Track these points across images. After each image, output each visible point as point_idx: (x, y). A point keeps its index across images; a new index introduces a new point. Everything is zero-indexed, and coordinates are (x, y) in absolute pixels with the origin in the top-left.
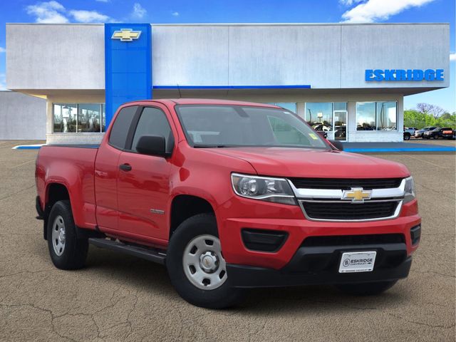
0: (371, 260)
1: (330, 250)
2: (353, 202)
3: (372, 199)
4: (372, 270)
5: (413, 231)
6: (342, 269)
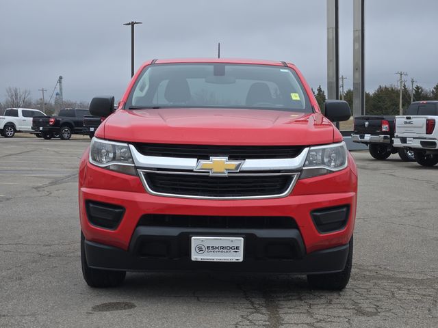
0: (237, 248)
1: (174, 231)
2: (211, 174)
3: (241, 172)
4: (241, 260)
5: (318, 214)
6: (196, 256)
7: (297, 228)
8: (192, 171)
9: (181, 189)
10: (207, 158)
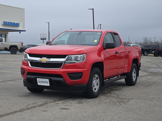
0: (48, 82)
2: (42, 62)
3: (49, 62)
4: (49, 85)
5: (70, 74)
6: (39, 84)
7: (63, 78)
8: (38, 61)
9: (37, 66)
10: (41, 58)
